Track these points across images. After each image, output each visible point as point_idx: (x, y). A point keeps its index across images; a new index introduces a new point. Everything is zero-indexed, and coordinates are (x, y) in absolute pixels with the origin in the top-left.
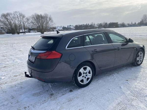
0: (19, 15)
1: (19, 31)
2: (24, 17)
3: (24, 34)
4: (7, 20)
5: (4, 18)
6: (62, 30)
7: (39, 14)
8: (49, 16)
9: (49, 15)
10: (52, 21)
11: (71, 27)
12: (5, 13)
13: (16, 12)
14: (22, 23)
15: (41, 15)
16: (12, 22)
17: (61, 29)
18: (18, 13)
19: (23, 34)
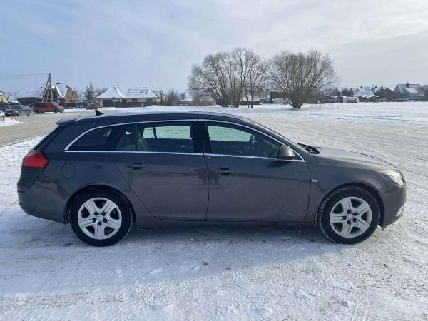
0: (243, 58)
1: (239, 99)
2: (255, 61)
3: (250, 106)
4: (217, 71)
5: (209, 66)
6: (372, 97)
7: (296, 53)
8: (321, 58)
9: (323, 55)
10: (331, 73)
11: (411, 90)
12: (214, 53)
13: (239, 49)
14: (248, 79)
15: (301, 55)
16: (227, 76)
17: (370, 96)
18: (244, 52)
19: (247, 106)
